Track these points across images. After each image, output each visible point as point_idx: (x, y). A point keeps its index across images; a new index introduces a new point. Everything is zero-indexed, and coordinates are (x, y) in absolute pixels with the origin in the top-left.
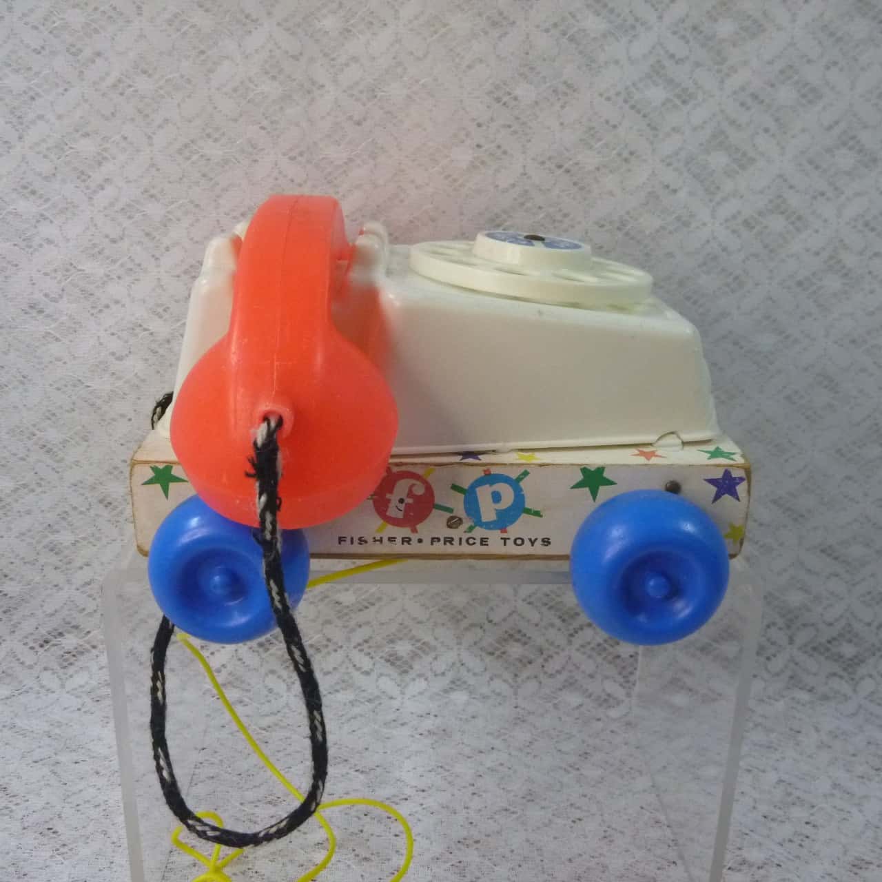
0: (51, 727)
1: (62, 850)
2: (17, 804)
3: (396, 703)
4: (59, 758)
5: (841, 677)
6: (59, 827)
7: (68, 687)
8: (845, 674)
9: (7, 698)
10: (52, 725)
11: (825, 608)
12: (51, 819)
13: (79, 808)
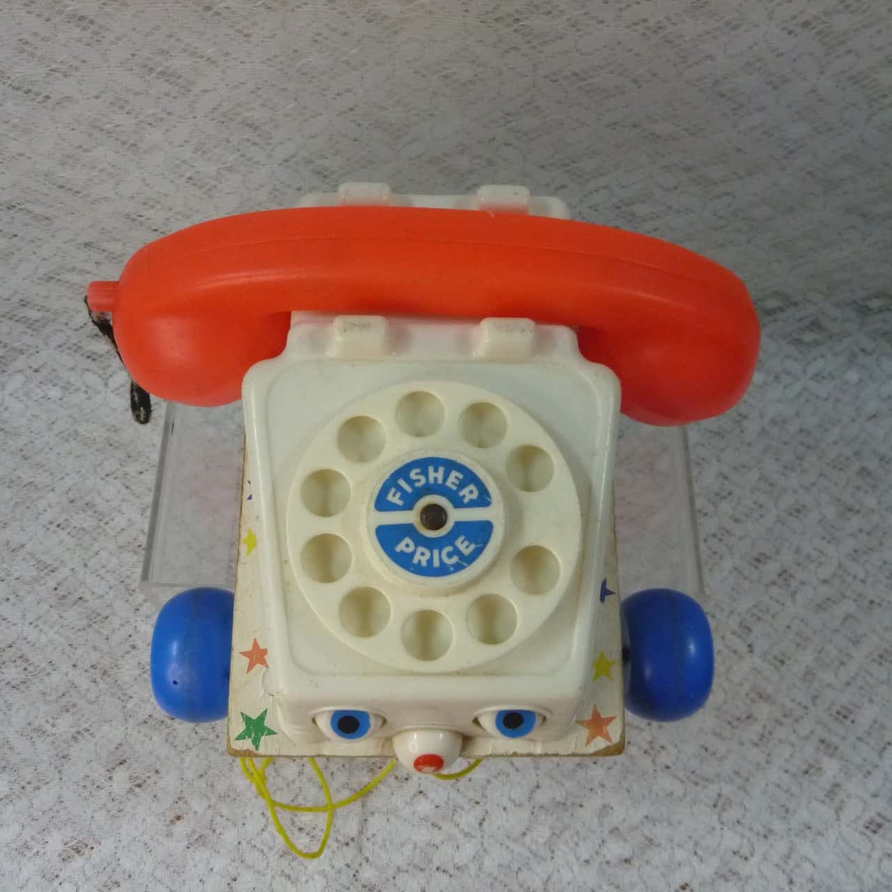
0: (110, 433)
2: (106, 523)
4: (126, 469)
9: (61, 399)
10: (109, 430)
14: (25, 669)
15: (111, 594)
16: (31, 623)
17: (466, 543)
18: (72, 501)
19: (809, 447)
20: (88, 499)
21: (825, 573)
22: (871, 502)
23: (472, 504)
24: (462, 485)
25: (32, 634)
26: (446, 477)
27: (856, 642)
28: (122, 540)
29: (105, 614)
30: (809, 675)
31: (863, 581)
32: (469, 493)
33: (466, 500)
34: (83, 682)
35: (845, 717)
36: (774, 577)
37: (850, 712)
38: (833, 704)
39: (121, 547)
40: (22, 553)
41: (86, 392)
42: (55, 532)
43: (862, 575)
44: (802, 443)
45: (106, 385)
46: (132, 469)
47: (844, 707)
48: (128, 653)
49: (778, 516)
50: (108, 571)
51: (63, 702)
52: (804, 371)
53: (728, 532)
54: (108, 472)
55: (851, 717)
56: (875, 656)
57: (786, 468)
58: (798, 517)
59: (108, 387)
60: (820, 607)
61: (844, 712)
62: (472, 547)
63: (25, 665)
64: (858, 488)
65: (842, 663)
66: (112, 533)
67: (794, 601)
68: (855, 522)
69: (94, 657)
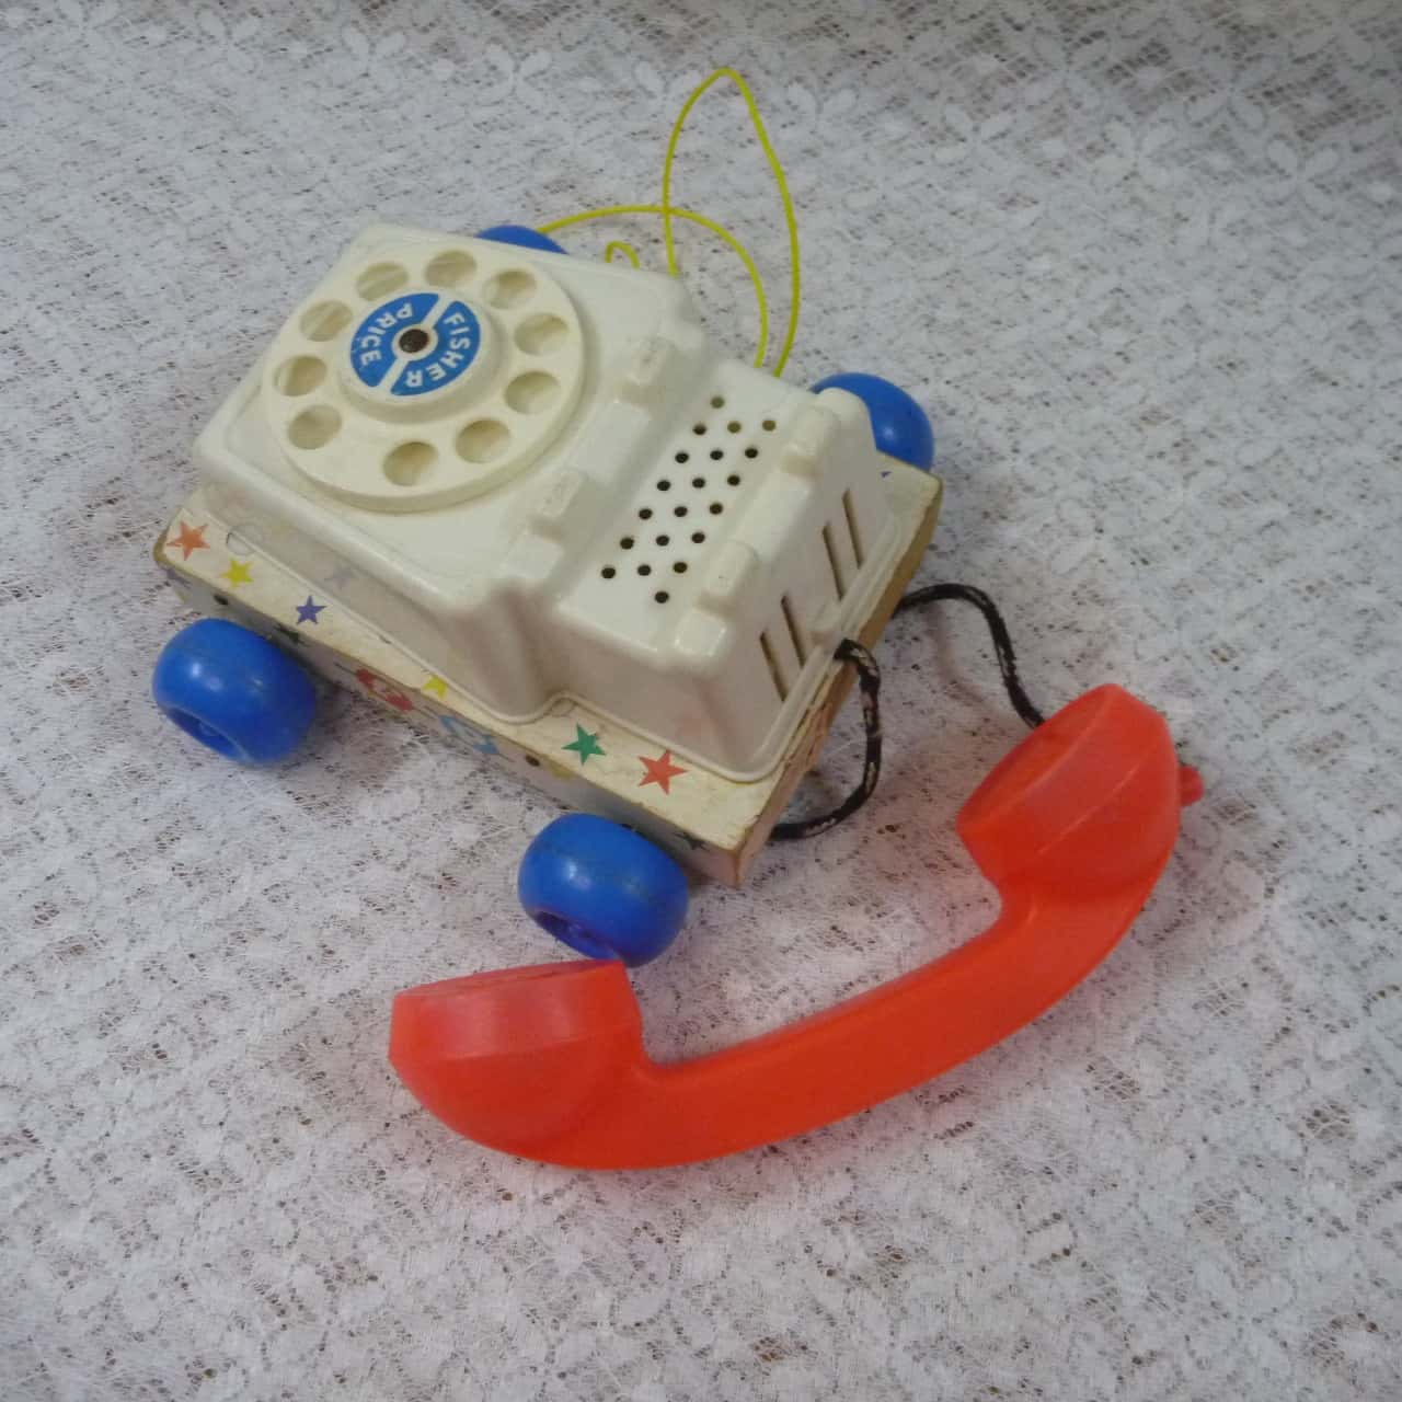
0: (217, 97)
1: (232, 272)
2: (180, 206)
3: (653, 105)
4: (227, 144)
5: (1290, 144)
6: (228, 241)
7: (236, 36)
8: (1297, 139)
9: (162, 45)
10: (218, 92)
11: (1298, 35)
12: (220, 230)
13: (249, 217)
14: (16, 364)
15: (164, 295)
16: (39, 308)
17: (372, 359)
18: (141, 171)
19: (1278, 276)
20: (163, 172)
21: (1249, 456)
22: (1360, 371)
23: (404, 377)
24: (426, 376)
25: (39, 321)
26: (444, 366)
27: (1274, 562)
28: (196, 231)
29: (146, 318)
30: (1181, 590)
31: (1311, 479)
32: (416, 379)
33: (410, 374)
34: (89, 393)
35: (1224, 660)
36: (1165, 446)
37: (1233, 654)
38: (1210, 637)
39: (191, 240)
40: (56, 225)
41: (199, 42)
42: (107, 206)
43: (1311, 469)
44: (1269, 270)
45: (229, 33)
46: (235, 145)
47: (1224, 645)
48: (162, 369)
49: (1197, 364)
50: (165, 267)
51: (55, 414)
52: (1301, 167)
53: (1108, 373)
54: (200, 144)
55: (1235, 662)
56: (1302, 586)
57: (1230, 303)
58: (1228, 374)
59: (231, 38)
60: (1227, 501)
61: (1224, 652)
62: (365, 362)
63: (18, 359)
64: (1345, 349)
65: (1241, 585)
66: (186, 219)
67: (1185, 486)
68: (1324, 397)
69: (114, 364)
